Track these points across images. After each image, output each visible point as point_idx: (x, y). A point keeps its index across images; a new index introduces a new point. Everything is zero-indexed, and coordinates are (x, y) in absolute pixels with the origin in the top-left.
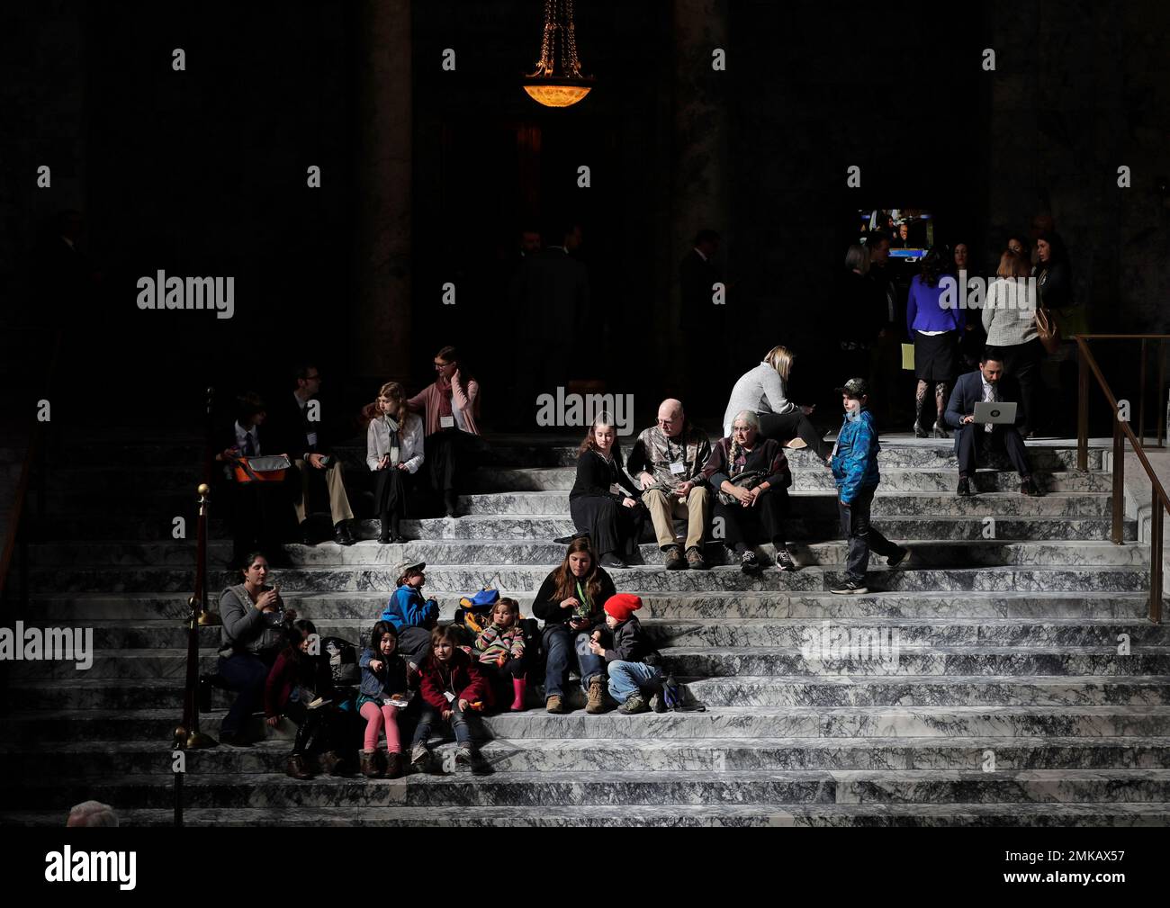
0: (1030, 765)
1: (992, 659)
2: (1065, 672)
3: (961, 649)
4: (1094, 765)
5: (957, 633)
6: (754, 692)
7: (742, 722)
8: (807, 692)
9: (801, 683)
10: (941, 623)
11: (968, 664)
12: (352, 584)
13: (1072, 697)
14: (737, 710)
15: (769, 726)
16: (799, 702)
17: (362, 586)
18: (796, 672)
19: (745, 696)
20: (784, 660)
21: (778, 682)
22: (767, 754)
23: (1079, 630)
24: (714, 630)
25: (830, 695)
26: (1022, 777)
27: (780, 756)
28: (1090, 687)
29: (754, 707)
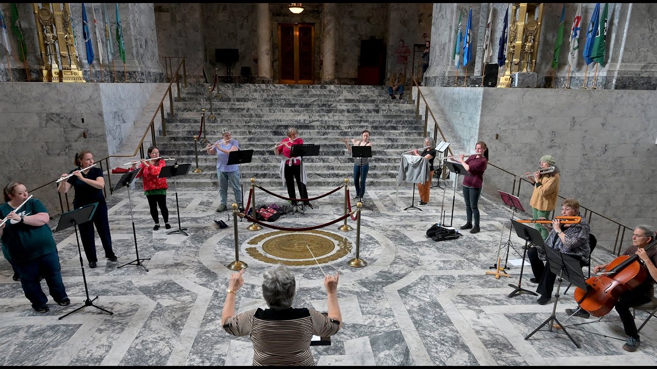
0: (388, 148)
1: (381, 127)
2: (397, 130)
3: (374, 125)
4: (401, 148)
5: (374, 122)
6: (329, 133)
7: (325, 139)
8: (340, 133)
9: (339, 131)
10: (371, 120)
11: (376, 128)
12: (245, 111)
13: (398, 135)
14: (325, 136)
15: (331, 140)
16: (339, 135)
17: (247, 111)
18: (339, 129)
19: (327, 134)
20: (337, 126)
21: (335, 131)
22: (330, 145)
23: (400, 121)
24: (322, 120)
25: (346, 134)
26: (385, 150)
27: (333, 146)
28: (402, 132)
29: (329, 136)
